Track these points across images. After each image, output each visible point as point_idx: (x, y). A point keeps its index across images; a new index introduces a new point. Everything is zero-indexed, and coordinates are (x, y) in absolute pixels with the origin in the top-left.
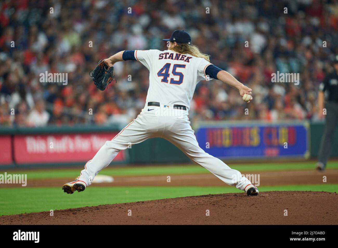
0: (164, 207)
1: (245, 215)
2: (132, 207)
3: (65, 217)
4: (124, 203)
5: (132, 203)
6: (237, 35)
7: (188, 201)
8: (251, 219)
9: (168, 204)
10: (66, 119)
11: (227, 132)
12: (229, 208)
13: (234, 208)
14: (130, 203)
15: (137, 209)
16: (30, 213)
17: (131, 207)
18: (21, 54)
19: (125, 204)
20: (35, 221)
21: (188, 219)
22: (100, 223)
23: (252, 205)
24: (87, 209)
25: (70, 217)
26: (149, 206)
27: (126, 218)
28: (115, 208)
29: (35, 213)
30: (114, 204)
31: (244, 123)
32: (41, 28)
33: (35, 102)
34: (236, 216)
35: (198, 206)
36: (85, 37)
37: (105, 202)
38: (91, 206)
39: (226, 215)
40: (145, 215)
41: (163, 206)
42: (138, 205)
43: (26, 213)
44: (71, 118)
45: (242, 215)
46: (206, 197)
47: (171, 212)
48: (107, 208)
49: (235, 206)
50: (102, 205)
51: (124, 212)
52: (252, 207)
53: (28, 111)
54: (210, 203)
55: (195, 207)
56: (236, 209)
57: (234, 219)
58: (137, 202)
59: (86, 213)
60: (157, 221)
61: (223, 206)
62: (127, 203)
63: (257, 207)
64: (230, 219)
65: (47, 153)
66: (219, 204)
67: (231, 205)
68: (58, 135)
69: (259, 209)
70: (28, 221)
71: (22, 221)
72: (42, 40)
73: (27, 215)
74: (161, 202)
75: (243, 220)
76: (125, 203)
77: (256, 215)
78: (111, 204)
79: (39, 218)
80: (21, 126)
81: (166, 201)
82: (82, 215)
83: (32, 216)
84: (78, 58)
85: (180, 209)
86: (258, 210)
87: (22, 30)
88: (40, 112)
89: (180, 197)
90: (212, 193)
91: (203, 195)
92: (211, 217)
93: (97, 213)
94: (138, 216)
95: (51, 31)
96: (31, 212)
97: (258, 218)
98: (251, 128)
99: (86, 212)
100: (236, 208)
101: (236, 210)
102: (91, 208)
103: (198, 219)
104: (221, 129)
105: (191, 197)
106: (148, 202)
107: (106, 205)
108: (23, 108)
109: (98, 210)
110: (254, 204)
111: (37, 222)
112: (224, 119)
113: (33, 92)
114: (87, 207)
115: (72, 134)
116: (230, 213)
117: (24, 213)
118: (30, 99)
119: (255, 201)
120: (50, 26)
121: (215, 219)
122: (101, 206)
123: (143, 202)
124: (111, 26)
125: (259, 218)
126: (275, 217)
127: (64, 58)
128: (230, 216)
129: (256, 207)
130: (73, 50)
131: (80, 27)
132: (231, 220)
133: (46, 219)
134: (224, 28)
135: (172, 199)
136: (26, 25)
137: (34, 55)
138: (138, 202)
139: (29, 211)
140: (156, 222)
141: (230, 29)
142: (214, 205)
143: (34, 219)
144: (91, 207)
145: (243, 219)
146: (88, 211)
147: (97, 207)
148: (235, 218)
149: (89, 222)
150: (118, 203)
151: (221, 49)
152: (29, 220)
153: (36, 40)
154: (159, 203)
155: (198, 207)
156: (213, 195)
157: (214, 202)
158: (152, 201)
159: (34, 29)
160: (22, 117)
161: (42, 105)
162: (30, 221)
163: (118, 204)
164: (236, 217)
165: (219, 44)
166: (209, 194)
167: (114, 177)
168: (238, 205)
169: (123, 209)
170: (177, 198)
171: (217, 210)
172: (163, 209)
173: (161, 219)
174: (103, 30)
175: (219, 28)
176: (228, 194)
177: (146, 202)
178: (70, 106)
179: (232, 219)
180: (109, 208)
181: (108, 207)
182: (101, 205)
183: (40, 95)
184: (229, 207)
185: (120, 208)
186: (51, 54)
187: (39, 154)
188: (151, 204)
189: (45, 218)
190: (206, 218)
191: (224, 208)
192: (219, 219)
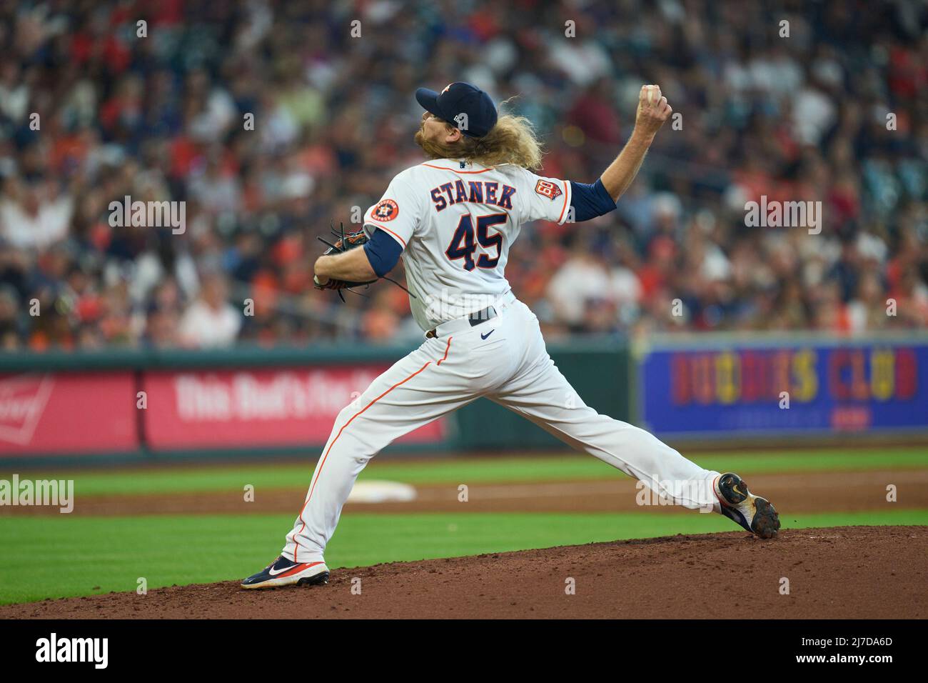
0: (554, 569)
2: (466, 568)
3: (283, 597)
4: (442, 559)
5: (467, 557)
6: (755, 96)
7: (620, 552)
8: (794, 603)
9: (565, 560)
10: (284, 327)
11: (727, 364)
12: (733, 571)
13: (746, 572)
14: (462, 559)
15: (479, 575)
16: (188, 586)
17: (464, 569)
18: (162, 148)
19: (447, 560)
20: (201, 608)
21: (621, 603)
22: (379, 612)
23: (796, 564)
24: (344, 576)
25: (296, 596)
26: (511, 568)
27: (449, 598)
28: (419, 571)
29: (201, 585)
30: (416, 562)
31: (776, 337)
32: (219, 77)
33: (203, 278)
34: (751, 596)
35: (648, 568)
36: (337, 100)
37: (393, 556)
38: (353, 566)
39: (723, 592)
40: (501, 593)
41: (552, 566)
42: (481, 563)
43: (175, 585)
44: (300, 324)
45: (768, 593)
46: (669, 543)
48: (397, 573)
49: (748, 568)
50: (383, 563)
51: (445, 582)
52: (795, 569)
53: (181, 305)
54: (681, 557)
55: (640, 569)
56: (751, 575)
57: (747, 603)
58: (479, 556)
59: (340, 584)
60: (534, 608)
61: (717, 567)
62: (453, 558)
63: (809, 571)
64: (736, 602)
65: (235, 422)
66: (704, 561)
67: (738, 565)
68: (264, 370)
69: (814, 576)
70: (183, 608)
71: (165, 607)
72: (220, 110)
73: (180, 591)
74: (546, 557)
76: (446, 557)
77: (808, 592)
78: (408, 561)
79: (211, 600)
80: (165, 346)
81: (559, 552)
82: (331, 589)
83: (193, 592)
84: (317, 159)
85: (598, 575)
86: (814, 579)
87: (165, 84)
88: (214, 306)
89: (597, 543)
90: (684, 532)
91: (660, 538)
92: (684, 598)
93: (369, 585)
94: (482, 595)
95: (245, 86)
96: (191, 583)
97: (813, 600)
98: (794, 351)
99: (339, 582)
100: (751, 572)
101: (752, 577)
102: (355, 571)
103: (648, 602)
104: (712, 354)
105: (627, 542)
106: (510, 556)
107: (396, 564)
108: (168, 295)
109: (374, 578)
110: (801, 562)
111: (205, 610)
112: (721, 327)
113: (196, 251)
114: (343, 568)
115: (302, 368)
116: (737, 586)
117: (169, 585)
118: (186, 271)
119: (803, 553)
120: (242, 70)
121: (695, 602)
122: (381, 567)
123: (496, 556)
124: (408, 72)
125: (816, 601)
126: (860, 597)
127: (279, 160)
128: (735, 594)
129: (806, 571)
130: (305, 138)
131: (323, 74)
132: (737, 605)
133: (231, 603)
134: (720, 76)
135: (577, 548)
136: (177, 67)
137: (198, 149)
138: (484, 556)
139: (184, 581)
140: (532, 610)
141: (736, 77)
142: (692, 563)
143: (198, 601)
144: (353, 570)
146: (345, 580)
147: (370, 569)
149: (347, 610)
150: (427, 558)
151: (712, 134)
152: (185, 605)
153: (203, 108)
154: (540, 558)
155: (648, 570)
156: (688, 538)
157: (690, 557)
158: (520, 554)
159: (198, 80)
160: (166, 321)
161: (221, 287)
162: (187, 608)
163: (426, 562)
164: (751, 598)
165: (705, 120)
166: (676, 534)
167: (419, 487)
168: (757, 564)
169: (440, 573)
170: (588, 544)
171: (700, 578)
172: (551, 575)
173: (545, 603)
174: (387, 83)
175: (705, 75)
176: (729, 533)
177: (503, 555)
178: (297, 291)
179: (740, 604)
180: (404, 571)
181: (399, 570)
182: (381, 564)
183: (216, 260)
184: (734, 569)
185: (434, 571)
186: (244, 148)
187: (211, 424)
188: (517, 562)
189: (226, 598)
190: (669, 601)
191: (719, 572)
192: (705, 603)
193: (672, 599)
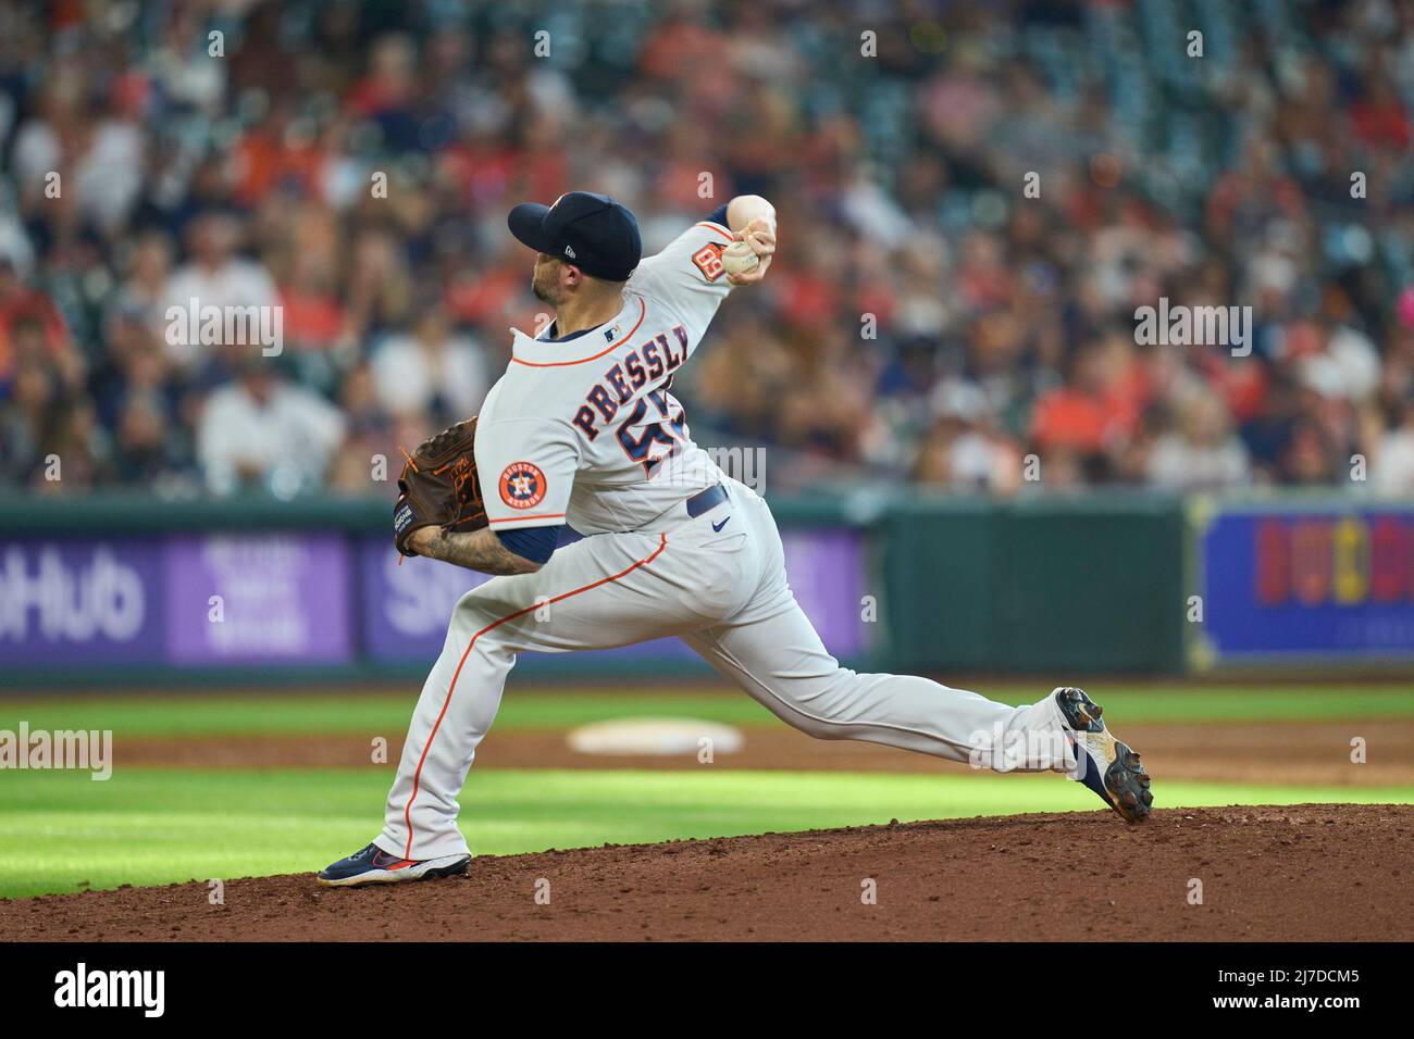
0: (803, 865)
1: (1162, 909)
12: (1095, 874)
23: (1201, 864)
34: (1116, 915)
39: (1071, 907)
47: (827, 890)
49: (1120, 869)
56: (1123, 880)
57: (1105, 927)
60: (755, 928)
61: (1070, 867)
63: (1220, 875)
64: (1090, 925)
75: (1145, 932)
92: (1005, 915)
97: (1218, 923)
103: (945, 922)
116: (1096, 899)
125: (1221, 925)
126: (1296, 919)
128: (1091, 910)
129: (1216, 875)
132: (1090, 929)
145: (1147, 929)
148: (1110, 923)
164: (1116, 918)
179: (1094, 928)
190: (979, 920)
191: (1074, 875)
192: (1038, 926)
193: (985, 917)
